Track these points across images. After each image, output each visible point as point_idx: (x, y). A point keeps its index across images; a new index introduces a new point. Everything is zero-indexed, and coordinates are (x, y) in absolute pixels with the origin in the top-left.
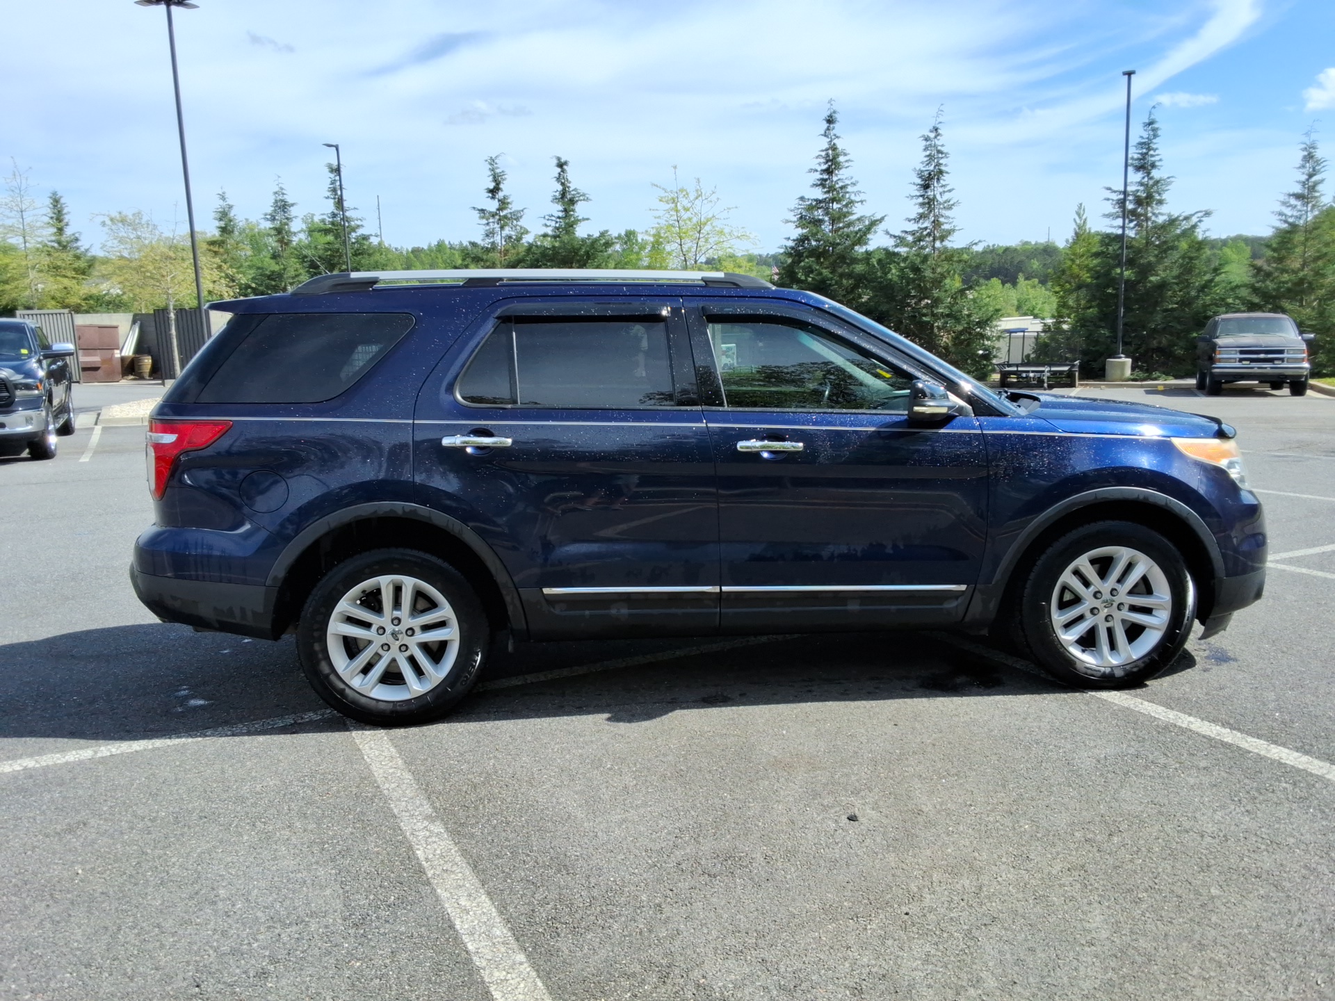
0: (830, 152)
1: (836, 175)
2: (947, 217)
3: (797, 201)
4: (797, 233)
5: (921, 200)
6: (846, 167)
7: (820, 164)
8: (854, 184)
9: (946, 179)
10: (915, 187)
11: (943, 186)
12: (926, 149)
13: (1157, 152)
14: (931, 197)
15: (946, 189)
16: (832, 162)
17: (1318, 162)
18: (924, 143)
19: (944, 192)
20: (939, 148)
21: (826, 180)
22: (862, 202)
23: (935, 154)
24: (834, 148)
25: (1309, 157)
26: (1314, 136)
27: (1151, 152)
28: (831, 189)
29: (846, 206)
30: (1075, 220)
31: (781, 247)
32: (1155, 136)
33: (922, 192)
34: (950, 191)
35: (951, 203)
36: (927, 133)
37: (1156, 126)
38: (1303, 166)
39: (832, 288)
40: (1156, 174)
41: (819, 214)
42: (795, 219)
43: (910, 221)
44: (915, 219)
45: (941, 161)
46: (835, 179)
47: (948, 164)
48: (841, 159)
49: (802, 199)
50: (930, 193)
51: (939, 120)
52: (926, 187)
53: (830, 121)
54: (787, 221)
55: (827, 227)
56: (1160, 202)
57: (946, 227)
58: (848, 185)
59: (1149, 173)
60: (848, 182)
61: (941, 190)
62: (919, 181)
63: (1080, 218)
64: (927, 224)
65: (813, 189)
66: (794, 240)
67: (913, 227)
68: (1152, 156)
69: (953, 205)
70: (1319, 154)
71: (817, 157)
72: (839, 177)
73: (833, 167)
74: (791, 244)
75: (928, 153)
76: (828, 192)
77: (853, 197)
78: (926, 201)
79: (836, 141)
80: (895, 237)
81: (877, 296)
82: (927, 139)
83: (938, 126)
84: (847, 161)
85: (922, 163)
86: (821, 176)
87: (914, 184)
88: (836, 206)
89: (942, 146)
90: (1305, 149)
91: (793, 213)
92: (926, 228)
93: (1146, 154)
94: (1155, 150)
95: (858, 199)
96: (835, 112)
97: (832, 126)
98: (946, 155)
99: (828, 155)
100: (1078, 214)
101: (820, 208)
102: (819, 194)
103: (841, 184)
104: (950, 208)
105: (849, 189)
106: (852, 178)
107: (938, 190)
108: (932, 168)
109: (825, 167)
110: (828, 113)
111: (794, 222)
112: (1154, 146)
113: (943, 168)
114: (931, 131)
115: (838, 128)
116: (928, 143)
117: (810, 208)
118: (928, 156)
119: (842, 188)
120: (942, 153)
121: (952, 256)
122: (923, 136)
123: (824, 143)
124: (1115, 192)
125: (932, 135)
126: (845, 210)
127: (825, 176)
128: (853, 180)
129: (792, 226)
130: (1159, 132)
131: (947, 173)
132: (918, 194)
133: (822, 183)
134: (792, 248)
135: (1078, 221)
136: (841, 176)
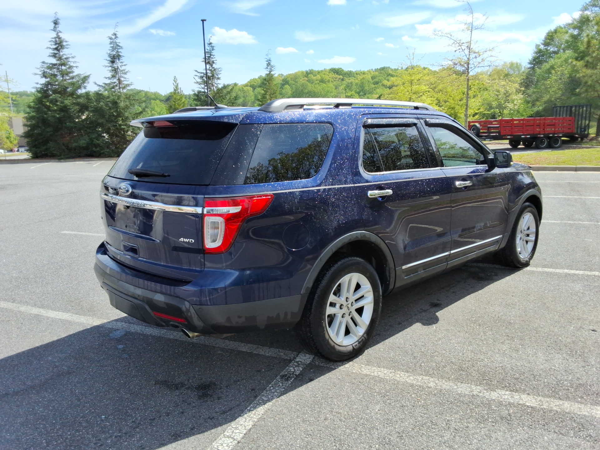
0: (57, 39)
1: (62, 52)
2: (125, 78)
3: (41, 64)
4: (43, 81)
5: (110, 68)
6: (67, 48)
7: (51, 45)
8: (73, 57)
9: (122, 59)
10: (107, 62)
11: (122, 62)
12: (111, 43)
13: (214, 57)
14: (116, 67)
15: (123, 64)
16: (59, 45)
17: (273, 67)
18: (110, 40)
19: (122, 65)
20: (118, 44)
21: (56, 54)
22: (76, 67)
23: (115, 46)
24: (58, 37)
25: (269, 64)
26: (270, 56)
27: (212, 56)
28: (60, 59)
29: (69, 68)
30: (173, 83)
31: (34, 88)
32: (213, 49)
33: (111, 64)
34: (125, 65)
35: (126, 71)
36: (110, 36)
37: (213, 45)
38: (267, 68)
39: (70, 110)
40: (214, 66)
41: (55, 71)
42: (40, 73)
43: (106, 78)
44: (109, 78)
45: (119, 50)
46: (61, 54)
47: (123, 52)
48: (64, 44)
49: (43, 62)
50: (115, 65)
51: (116, 30)
52: (113, 62)
53: (56, 23)
54: (36, 74)
55: (59, 78)
56: (219, 78)
57: (125, 83)
58: (69, 57)
59: (212, 66)
60: (68, 56)
61: (120, 64)
62: (109, 59)
63: (176, 83)
64: (115, 80)
65: (49, 58)
66: (41, 84)
67: (108, 81)
68: (212, 58)
69: (127, 72)
70: (272, 64)
71: (50, 41)
72: (63, 53)
73: (60, 47)
74: (39, 86)
75: (112, 45)
76: (58, 60)
77: (72, 64)
78: (113, 69)
79: (59, 34)
80: (99, 86)
81: (95, 115)
82: (111, 38)
83: (116, 33)
84: (67, 45)
85: (110, 50)
86: (53, 52)
87: (106, 60)
88: (63, 68)
89: (119, 43)
90: (267, 61)
91: (39, 70)
92: (115, 82)
93: (210, 57)
94: (214, 55)
95: (74, 65)
96: (58, 19)
97: (57, 26)
98: (122, 48)
99: (56, 41)
100: (174, 81)
101: (55, 68)
102: (54, 61)
103: (65, 57)
104: (125, 73)
105: (71, 60)
106: (71, 54)
107: (119, 65)
108: (114, 53)
109: (55, 47)
110: (54, 19)
111: (40, 75)
112: (213, 54)
113: (120, 54)
114: (112, 35)
115: (60, 28)
116: (112, 40)
117: (49, 68)
118: (112, 47)
119: (66, 59)
120: (119, 46)
121: (130, 97)
122: (109, 37)
123: (54, 35)
124: (199, 72)
125: (113, 37)
126: (68, 70)
127: (56, 52)
128: (72, 55)
129: (39, 77)
130: (215, 48)
131: (123, 56)
132: (109, 65)
133: (54, 56)
134: (41, 88)
135: (175, 84)
136: (65, 52)
